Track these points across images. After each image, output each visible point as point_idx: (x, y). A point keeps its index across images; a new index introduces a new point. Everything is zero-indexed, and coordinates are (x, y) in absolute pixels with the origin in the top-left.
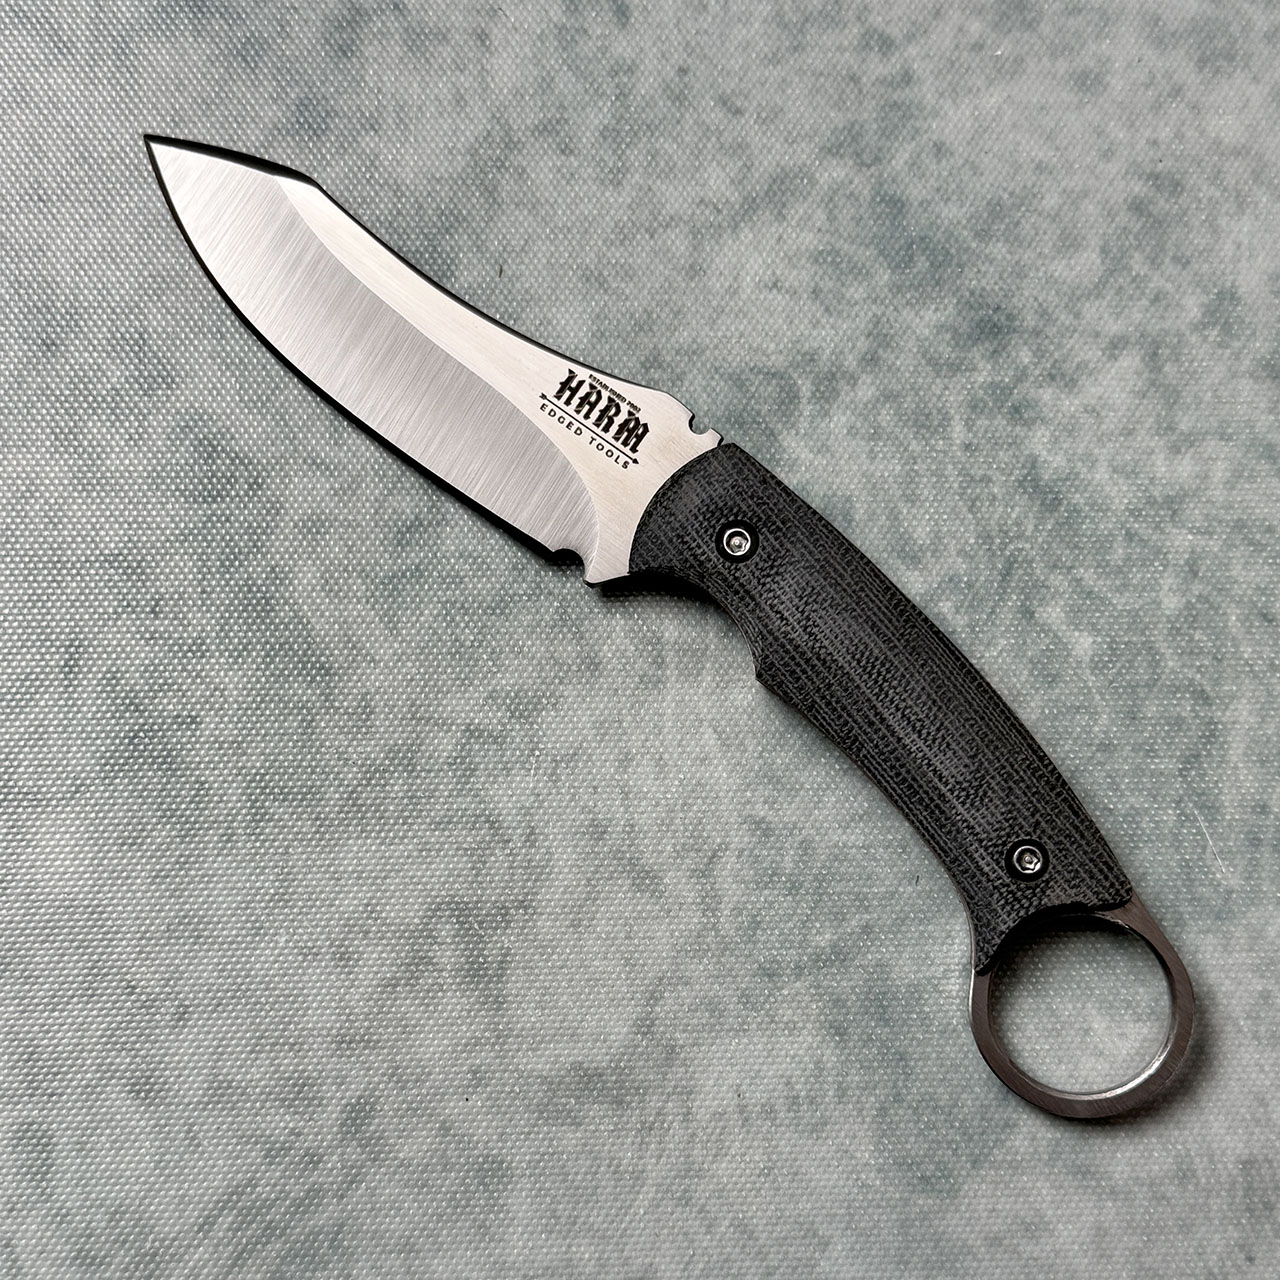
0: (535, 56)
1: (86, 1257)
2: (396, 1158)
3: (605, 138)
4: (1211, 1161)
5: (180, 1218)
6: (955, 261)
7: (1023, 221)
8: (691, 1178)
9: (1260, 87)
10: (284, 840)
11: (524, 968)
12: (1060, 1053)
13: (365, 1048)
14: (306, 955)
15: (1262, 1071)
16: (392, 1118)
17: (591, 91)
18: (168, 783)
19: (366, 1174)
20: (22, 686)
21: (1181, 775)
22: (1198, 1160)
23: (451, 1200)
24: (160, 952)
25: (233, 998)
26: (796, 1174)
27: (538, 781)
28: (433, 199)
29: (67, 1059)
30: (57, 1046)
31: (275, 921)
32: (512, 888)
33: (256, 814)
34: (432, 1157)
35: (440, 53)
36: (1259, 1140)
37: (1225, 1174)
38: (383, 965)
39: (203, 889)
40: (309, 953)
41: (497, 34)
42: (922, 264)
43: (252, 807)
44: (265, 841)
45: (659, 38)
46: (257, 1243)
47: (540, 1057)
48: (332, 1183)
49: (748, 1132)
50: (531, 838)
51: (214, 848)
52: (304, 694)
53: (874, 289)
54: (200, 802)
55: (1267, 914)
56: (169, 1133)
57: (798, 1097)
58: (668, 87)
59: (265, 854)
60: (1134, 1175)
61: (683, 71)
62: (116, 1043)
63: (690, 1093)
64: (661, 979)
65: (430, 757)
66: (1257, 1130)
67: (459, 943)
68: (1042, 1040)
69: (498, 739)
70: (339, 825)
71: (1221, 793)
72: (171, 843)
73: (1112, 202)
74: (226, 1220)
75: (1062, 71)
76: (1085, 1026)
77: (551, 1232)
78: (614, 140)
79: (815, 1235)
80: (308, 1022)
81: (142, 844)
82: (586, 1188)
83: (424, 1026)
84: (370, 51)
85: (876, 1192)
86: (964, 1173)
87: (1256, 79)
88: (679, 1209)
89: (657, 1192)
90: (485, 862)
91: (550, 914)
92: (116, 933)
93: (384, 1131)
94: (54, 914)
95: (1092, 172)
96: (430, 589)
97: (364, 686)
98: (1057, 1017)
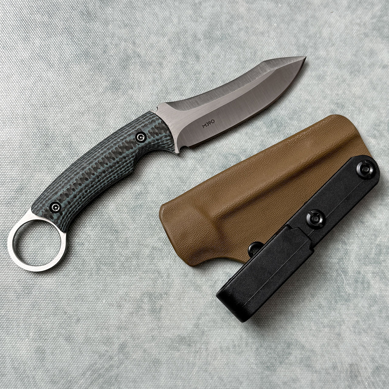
0: (174, 69)
1: (53, 381)
2: (132, 358)
3: (192, 91)
4: (342, 364)
5: (77, 372)
6: (283, 126)
7: (302, 115)
8: (207, 365)
9: (367, 80)
10: (105, 275)
11: (166, 310)
12: (304, 335)
13: (125, 330)
14: (110, 305)
15: (356, 341)
16: (131, 348)
17: (189, 79)
18: (76, 260)
19: (124, 362)
20: (39, 234)
21: (338, 263)
22: (338, 364)
23: (146, 369)
24: (73, 304)
25: (91, 316)
26: (234, 365)
27: (171, 261)
28: (147, 107)
29: (49, 331)
30: (47, 327)
31: (102, 296)
32: (163, 289)
33: (98, 269)
34: (141, 358)
35: (150, 68)
36: (354, 359)
37: (345, 367)
38: (130, 308)
39: (84, 288)
40: (111, 305)
41: (165, 63)
42: (275, 126)
43: (97, 267)
44: (100, 276)
45: (207, 64)
46: (96, 379)
47: (170, 333)
48: (116, 364)
49: (222, 354)
50: (168, 276)
51: (87, 277)
52: (111, 237)
53: (262, 133)
54: (84, 265)
55: (359, 300)
56: (75, 350)
57: (235, 345)
58: (209, 78)
59: (100, 279)
60: (321, 367)
61: (213, 74)
62: (61, 327)
63: (208, 343)
64: (201, 314)
65: (143, 255)
66: (354, 356)
67: (149, 303)
68: (299, 332)
69: (161, 250)
70: (119, 272)
71: (348, 268)
72: (76, 276)
73: (326, 110)
74: (89, 373)
75: (314, 75)
76: (310, 328)
77: (171, 378)
78: (195, 92)
79: (239, 381)
80: (110, 323)
81: (69, 276)
82: (181, 367)
83: (140, 324)
84: (131, 67)
85: (255, 370)
86: (278, 365)
87: (365, 78)
88: (204, 373)
89: (198, 369)
90: (156, 282)
91: (173, 296)
92: (62, 298)
93: (129, 351)
94: (46, 293)
95: (321, 102)
96: (144, 210)
97: (126, 236)
98: (303, 326)
